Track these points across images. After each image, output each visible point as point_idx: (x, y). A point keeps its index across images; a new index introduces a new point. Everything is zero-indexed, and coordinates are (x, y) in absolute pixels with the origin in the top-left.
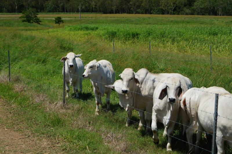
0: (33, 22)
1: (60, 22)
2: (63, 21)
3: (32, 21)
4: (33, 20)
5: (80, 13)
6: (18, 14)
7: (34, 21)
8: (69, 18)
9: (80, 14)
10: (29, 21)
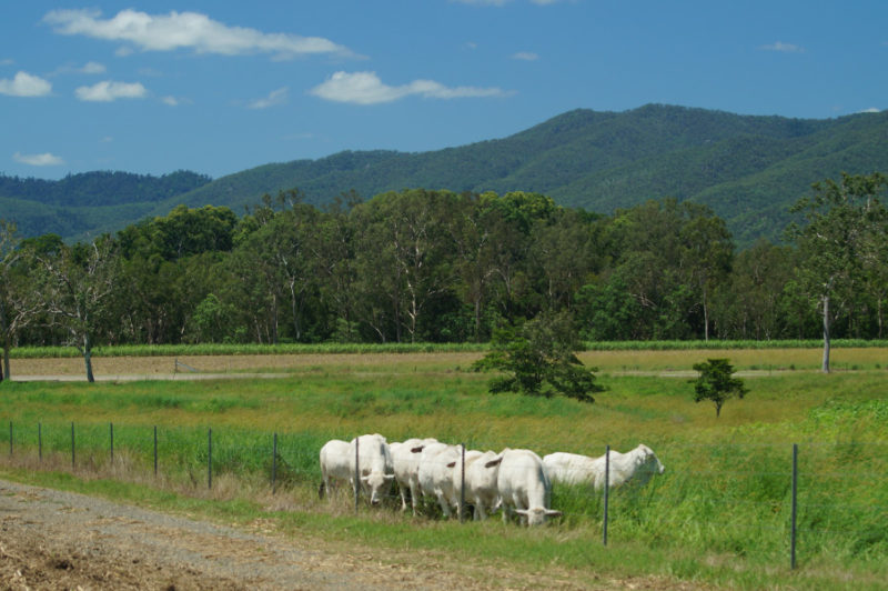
0: (554, 390)
1: (728, 390)
2: (738, 387)
3: (546, 386)
4: (558, 379)
5: (824, 341)
6: (430, 350)
7: (560, 388)
8: (754, 368)
9: (830, 347)
10: (531, 386)
